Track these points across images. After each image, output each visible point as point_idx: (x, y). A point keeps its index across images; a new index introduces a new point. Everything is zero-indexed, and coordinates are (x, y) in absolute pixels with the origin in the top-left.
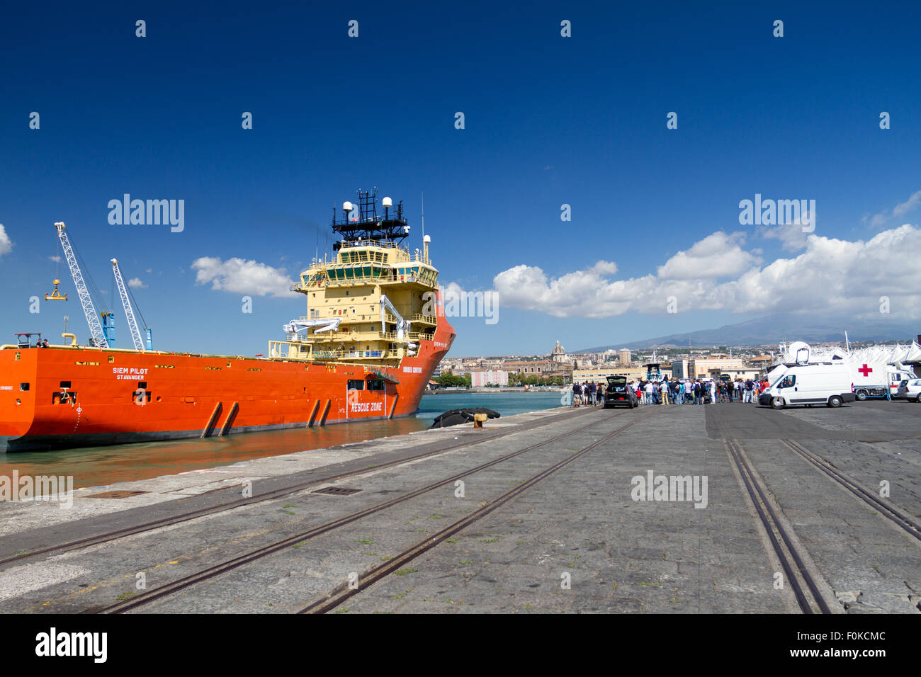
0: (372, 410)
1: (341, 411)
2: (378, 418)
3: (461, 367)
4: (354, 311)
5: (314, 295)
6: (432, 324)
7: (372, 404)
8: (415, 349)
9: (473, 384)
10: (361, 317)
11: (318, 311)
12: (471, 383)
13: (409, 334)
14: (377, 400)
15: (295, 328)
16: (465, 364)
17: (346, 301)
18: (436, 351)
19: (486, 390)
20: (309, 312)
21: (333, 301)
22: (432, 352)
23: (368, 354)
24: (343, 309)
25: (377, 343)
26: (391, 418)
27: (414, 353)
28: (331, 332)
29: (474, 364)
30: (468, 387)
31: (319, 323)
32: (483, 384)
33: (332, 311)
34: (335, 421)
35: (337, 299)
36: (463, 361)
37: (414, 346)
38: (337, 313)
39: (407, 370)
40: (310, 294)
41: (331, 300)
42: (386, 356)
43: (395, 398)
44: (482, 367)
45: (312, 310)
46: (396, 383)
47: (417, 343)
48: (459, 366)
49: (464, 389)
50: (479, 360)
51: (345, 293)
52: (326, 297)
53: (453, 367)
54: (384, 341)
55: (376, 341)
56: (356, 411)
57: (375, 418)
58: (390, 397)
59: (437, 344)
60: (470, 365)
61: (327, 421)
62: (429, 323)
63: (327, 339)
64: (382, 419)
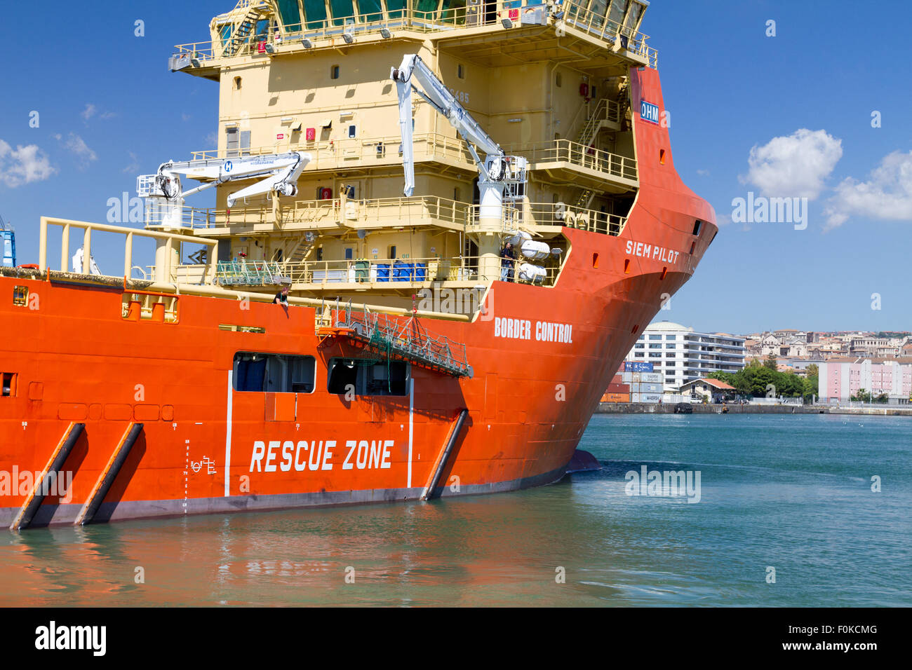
0: (347, 466)
1: (196, 467)
2: (376, 495)
3: (804, 353)
4: (352, 130)
5: (238, 80)
6: (621, 180)
7: (351, 444)
8: (549, 262)
9: (823, 393)
10: (374, 150)
11: (247, 134)
12: (816, 390)
13: (534, 208)
14: (374, 432)
15: (173, 187)
16: (814, 345)
17: (331, 96)
18: (633, 272)
19: (854, 407)
20: (223, 137)
21: (292, 99)
22: (618, 275)
23: (384, 274)
24: (318, 123)
25: (419, 236)
26: (434, 496)
27: (543, 272)
28: (275, 199)
29: (836, 347)
30: (808, 400)
31: (241, 168)
32: (846, 393)
33: (288, 131)
34: (168, 505)
35: (304, 93)
36: (810, 338)
37: (544, 248)
38: (303, 136)
39: (508, 328)
40: (226, 80)
41: (285, 96)
42: (441, 278)
43: (451, 429)
44: (852, 352)
45: (232, 131)
46: (457, 375)
47: (557, 241)
48: (799, 350)
49: (798, 403)
50: (848, 339)
51: (329, 73)
52: (271, 89)
53: (784, 351)
54: (444, 230)
55: (414, 228)
56: (271, 468)
57: (359, 495)
58: (431, 424)
59: (636, 249)
60: (826, 348)
61: (124, 508)
62: (609, 177)
63: (264, 222)
64: (391, 501)
